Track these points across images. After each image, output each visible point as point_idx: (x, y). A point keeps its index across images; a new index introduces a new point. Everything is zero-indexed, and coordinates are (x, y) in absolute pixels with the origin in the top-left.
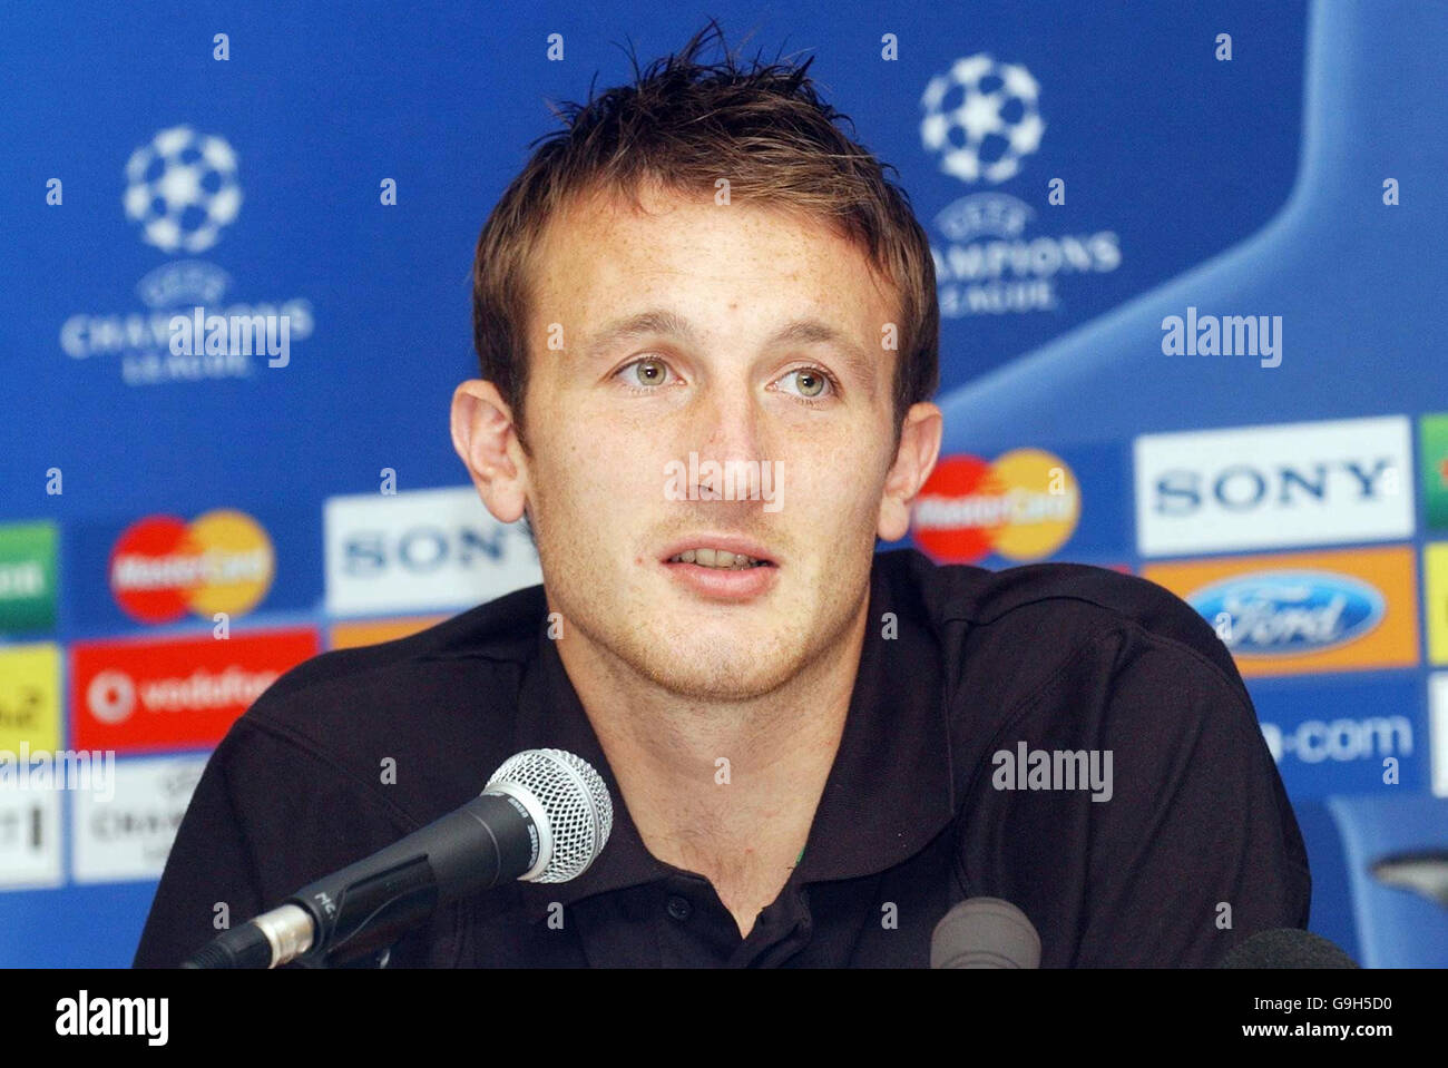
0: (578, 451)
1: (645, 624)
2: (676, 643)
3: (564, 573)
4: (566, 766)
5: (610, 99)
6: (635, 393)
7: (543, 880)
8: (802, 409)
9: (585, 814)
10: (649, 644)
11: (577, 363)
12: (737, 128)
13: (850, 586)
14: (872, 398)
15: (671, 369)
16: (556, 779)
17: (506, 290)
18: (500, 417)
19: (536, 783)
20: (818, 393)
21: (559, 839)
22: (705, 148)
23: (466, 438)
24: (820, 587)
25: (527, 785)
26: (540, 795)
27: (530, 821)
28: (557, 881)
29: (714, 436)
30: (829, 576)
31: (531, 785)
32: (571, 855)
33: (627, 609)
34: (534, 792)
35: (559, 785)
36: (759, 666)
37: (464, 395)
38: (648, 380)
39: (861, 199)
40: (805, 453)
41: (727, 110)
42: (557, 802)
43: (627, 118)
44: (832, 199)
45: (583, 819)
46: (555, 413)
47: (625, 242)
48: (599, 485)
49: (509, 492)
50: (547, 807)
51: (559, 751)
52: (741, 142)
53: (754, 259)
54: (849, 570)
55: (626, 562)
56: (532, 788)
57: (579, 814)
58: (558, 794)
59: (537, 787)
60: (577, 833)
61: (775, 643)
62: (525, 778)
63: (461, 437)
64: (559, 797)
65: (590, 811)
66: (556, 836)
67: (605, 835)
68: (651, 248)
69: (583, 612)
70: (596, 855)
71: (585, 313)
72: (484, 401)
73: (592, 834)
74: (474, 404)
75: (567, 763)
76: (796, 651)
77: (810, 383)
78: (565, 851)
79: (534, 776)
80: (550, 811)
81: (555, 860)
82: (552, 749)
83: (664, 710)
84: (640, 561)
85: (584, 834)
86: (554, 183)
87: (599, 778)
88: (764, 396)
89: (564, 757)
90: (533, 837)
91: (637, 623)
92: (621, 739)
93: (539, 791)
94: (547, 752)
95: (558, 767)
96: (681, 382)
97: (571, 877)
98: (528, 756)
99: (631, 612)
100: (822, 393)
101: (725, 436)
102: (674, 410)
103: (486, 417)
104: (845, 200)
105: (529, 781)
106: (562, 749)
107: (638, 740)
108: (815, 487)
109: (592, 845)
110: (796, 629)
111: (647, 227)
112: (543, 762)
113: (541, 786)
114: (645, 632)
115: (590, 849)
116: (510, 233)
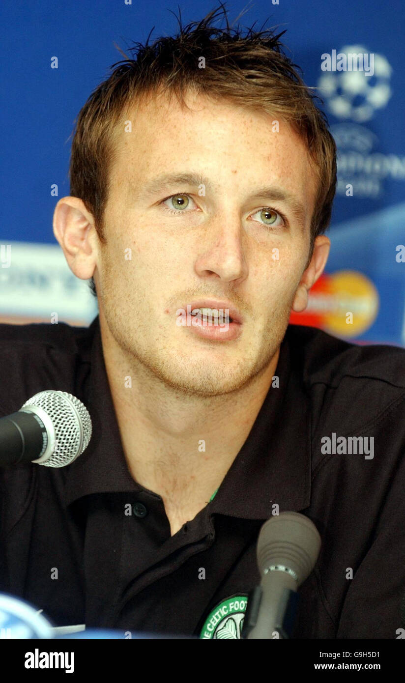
0: (137, 244)
1: (165, 348)
2: (182, 361)
3: (118, 312)
4: (70, 404)
5: (160, 43)
6: (173, 214)
7: (47, 465)
8: (267, 233)
9: (76, 431)
10: (166, 359)
11: (140, 194)
12: (243, 64)
13: (277, 336)
14: (303, 230)
15: (194, 202)
16: (63, 408)
17: (98, 146)
18: (84, 219)
19: (51, 409)
20: (273, 223)
21: (59, 443)
22: (225, 74)
23: (61, 229)
24: (263, 336)
25: (46, 409)
26: (52, 416)
27: (44, 430)
28: (54, 466)
29: (219, 243)
30: (268, 329)
31: (48, 410)
32: (64, 453)
33: (155, 338)
34: (49, 414)
35: (64, 412)
36: (227, 380)
37: (63, 205)
38: (177, 206)
39: (308, 112)
40: (265, 259)
41: (237, 53)
42: (61, 422)
43: (177, 54)
44: (294, 111)
45: (74, 434)
46: (124, 221)
47: (175, 127)
48: (148, 265)
49: (87, 263)
50: (55, 423)
51: (67, 393)
52: (246, 72)
53: (248, 143)
54: (277, 326)
55: (160, 312)
56: (48, 412)
57: (72, 430)
58: (62, 417)
59: (51, 411)
60: (70, 441)
61: (237, 367)
62: (45, 405)
63: (58, 227)
64: (63, 419)
65: (79, 430)
66: (58, 441)
67: (86, 444)
68: (191, 132)
69: (127, 335)
70: (79, 455)
71: (148, 166)
72: (75, 209)
73: (78, 443)
74: (69, 209)
75: (70, 401)
76: (247, 373)
77: (269, 217)
78: (61, 450)
79: (51, 405)
80: (56, 426)
81: (55, 454)
82: (63, 391)
83: (161, 395)
84: (167, 312)
85: (74, 442)
86: (131, 88)
87: (87, 412)
88: (246, 224)
89: (69, 397)
90: (45, 439)
91: (160, 346)
92: (130, 406)
93: (52, 414)
94: (60, 393)
95: (65, 402)
96: (198, 210)
97: (63, 465)
98: (49, 394)
99: (157, 339)
100: (275, 223)
101: (225, 244)
102: (195, 226)
103: (75, 218)
104: (300, 112)
105: (47, 408)
106: (69, 393)
107: (140, 408)
108: (267, 279)
109: (77, 449)
110: (249, 359)
111: (188, 117)
112: (57, 398)
113: (54, 411)
114: (164, 352)
115: (75, 451)
116: (102, 114)
